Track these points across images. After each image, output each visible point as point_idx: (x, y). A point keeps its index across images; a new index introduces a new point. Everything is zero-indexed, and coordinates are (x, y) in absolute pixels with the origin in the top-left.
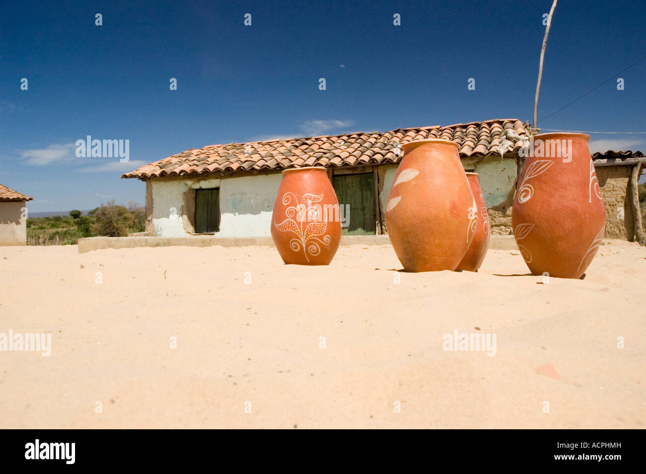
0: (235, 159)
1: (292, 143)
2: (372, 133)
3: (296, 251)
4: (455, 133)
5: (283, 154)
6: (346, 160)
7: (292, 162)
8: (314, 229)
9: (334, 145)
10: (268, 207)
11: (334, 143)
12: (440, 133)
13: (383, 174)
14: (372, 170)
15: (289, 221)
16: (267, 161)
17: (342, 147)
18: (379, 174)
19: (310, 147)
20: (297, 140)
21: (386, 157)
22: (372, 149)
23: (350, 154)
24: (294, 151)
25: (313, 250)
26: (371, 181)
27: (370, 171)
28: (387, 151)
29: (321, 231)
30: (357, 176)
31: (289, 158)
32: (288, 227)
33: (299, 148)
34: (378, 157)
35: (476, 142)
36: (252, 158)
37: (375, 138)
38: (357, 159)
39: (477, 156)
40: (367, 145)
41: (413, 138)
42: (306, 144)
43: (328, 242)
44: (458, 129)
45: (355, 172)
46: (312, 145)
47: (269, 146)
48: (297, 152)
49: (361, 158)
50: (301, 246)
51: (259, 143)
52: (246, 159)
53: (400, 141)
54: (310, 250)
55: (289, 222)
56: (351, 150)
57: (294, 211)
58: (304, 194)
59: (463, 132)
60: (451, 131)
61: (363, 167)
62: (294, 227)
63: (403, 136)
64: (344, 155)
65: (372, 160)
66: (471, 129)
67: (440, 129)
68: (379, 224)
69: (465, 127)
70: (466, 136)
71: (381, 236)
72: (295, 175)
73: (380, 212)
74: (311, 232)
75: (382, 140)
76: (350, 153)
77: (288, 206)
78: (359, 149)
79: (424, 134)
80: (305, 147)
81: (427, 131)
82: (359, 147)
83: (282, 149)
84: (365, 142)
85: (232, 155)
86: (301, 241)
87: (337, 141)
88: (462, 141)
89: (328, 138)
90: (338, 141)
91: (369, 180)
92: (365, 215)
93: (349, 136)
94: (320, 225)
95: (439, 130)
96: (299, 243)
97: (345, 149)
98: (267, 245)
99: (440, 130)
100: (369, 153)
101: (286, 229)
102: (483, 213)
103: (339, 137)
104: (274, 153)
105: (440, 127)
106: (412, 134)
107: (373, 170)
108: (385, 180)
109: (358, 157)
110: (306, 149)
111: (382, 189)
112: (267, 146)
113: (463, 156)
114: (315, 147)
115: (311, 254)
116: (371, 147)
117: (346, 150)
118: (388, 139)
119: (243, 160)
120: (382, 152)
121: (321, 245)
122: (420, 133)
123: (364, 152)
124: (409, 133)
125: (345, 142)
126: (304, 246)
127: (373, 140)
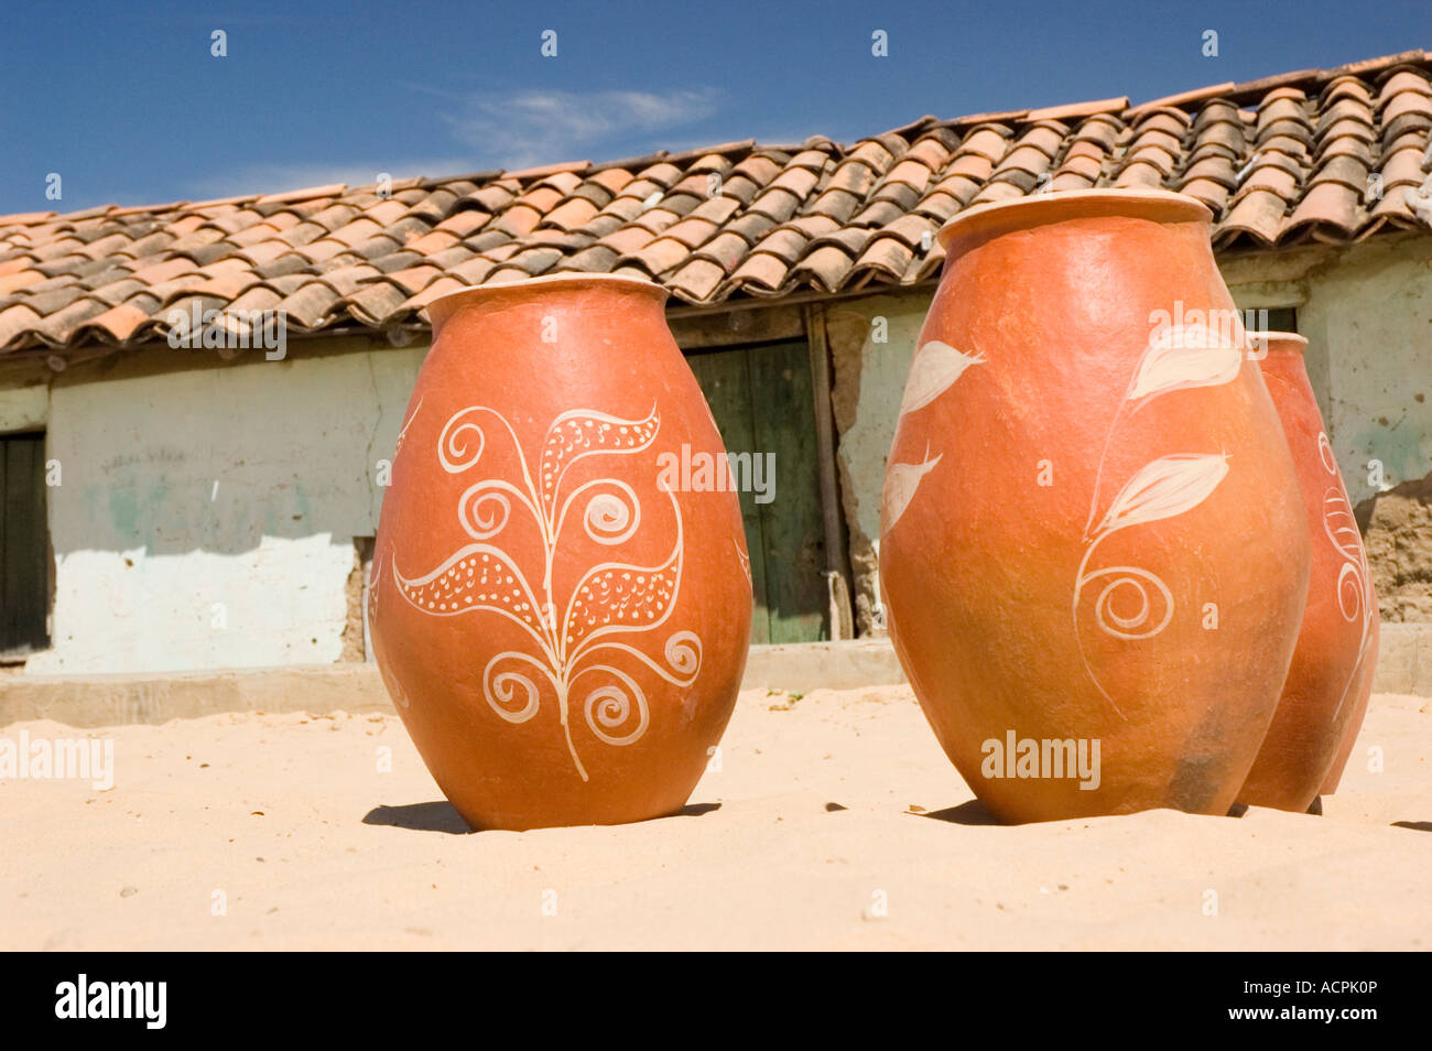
0: (124, 287)
1: (408, 204)
2: (797, 146)
3: (517, 718)
4: (1202, 131)
5: (361, 258)
6: (671, 282)
7: (408, 294)
8: (615, 598)
9: (613, 208)
10: (297, 518)
11: (612, 196)
12: (1128, 133)
13: (854, 344)
14: (798, 323)
15: (478, 556)
16: (283, 296)
17: (655, 220)
18: (833, 343)
19: (499, 222)
20: (430, 189)
21: (866, 259)
22: (798, 223)
23: (693, 254)
24: (418, 242)
25: (612, 714)
26: (798, 382)
27: (793, 330)
28: (872, 232)
29: (653, 606)
30: (727, 355)
31: (394, 276)
32: (475, 592)
33: (445, 225)
34: (829, 264)
35: (1304, 173)
36: (208, 278)
37: (811, 169)
38: (726, 277)
39: (1313, 241)
40: (771, 203)
41: (994, 166)
42: (477, 206)
43: (685, 670)
44: (1214, 112)
45: (720, 340)
46: (506, 208)
47: (296, 220)
48: (435, 245)
49: (744, 271)
50: (547, 689)
51: (240, 206)
52: (176, 286)
53: (934, 182)
54: (594, 711)
55: (480, 564)
56: (694, 231)
57: (502, 499)
58: (555, 415)
59: (1238, 126)
60: (1183, 123)
61: (755, 312)
62: (505, 590)
63: (945, 154)
64: (661, 255)
65: (801, 280)
66: (1282, 106)
67: (1126, 114)
68: (842, 586)
69: (1252, 99)
70: (1256, 142)
71: (852, 644)
72: (503, 318)
73: (845, 530)
74: (600, 612)
75: (843, 178)
76: (690, 248)
77: (468, 479)
78: (733, 225)
79: (1050, 142)
80: (471, 219)
81: (1063, 128)
82: (733, 216)
83: (359, 235)
84: (763, 189)
85: (103, 268)
86: (548, 664)
87: (629, 191)
88: (1236, 169)
89: (583, 175)
90: (631, 190)
91: (787, 374)
92: (772, 546)
93: (684, 164)
94: (648, 576)
95: (1120, 119)
96: (534, 674)
97: (668, 226)
98: (297, 707)
99: (1128, 122)
100: (782, 242)
101: (460, 599)
102: (1334, 528)
103: (635, 170)
104: (320, 252)
105: (1128, 106)
106: (989, 143)
107: (804, 327)
108: (864, 373)
109: (728, 264)
110: (477, 232)
111: (852, 415)
112: (283, 219)
113: (1236, 247)
114: (520, 222)
115: (598, 732)
116: (794, 215)
117: (669, 232)
118: (876, 173)
119: (164, 289)
120: (850, 236)
121: (652, 685)
122: (1031, 137)
123: (761, 240)
124: (976, 142)
125: (667, 191)
126: (562, 689)
127: (800, 181)
